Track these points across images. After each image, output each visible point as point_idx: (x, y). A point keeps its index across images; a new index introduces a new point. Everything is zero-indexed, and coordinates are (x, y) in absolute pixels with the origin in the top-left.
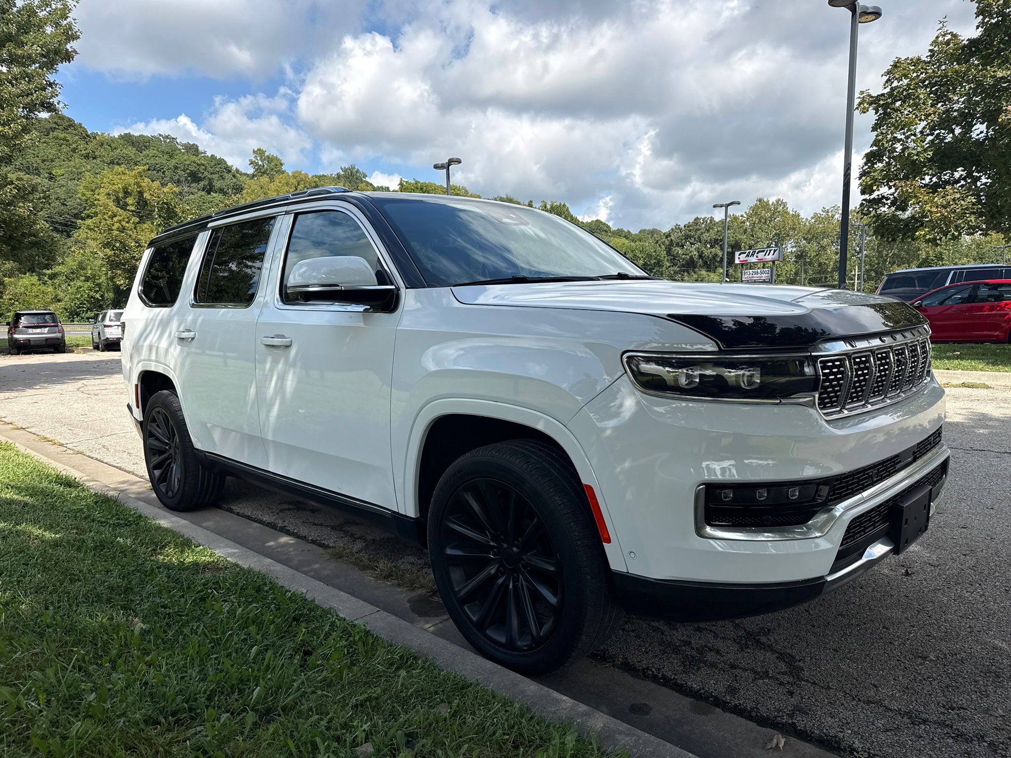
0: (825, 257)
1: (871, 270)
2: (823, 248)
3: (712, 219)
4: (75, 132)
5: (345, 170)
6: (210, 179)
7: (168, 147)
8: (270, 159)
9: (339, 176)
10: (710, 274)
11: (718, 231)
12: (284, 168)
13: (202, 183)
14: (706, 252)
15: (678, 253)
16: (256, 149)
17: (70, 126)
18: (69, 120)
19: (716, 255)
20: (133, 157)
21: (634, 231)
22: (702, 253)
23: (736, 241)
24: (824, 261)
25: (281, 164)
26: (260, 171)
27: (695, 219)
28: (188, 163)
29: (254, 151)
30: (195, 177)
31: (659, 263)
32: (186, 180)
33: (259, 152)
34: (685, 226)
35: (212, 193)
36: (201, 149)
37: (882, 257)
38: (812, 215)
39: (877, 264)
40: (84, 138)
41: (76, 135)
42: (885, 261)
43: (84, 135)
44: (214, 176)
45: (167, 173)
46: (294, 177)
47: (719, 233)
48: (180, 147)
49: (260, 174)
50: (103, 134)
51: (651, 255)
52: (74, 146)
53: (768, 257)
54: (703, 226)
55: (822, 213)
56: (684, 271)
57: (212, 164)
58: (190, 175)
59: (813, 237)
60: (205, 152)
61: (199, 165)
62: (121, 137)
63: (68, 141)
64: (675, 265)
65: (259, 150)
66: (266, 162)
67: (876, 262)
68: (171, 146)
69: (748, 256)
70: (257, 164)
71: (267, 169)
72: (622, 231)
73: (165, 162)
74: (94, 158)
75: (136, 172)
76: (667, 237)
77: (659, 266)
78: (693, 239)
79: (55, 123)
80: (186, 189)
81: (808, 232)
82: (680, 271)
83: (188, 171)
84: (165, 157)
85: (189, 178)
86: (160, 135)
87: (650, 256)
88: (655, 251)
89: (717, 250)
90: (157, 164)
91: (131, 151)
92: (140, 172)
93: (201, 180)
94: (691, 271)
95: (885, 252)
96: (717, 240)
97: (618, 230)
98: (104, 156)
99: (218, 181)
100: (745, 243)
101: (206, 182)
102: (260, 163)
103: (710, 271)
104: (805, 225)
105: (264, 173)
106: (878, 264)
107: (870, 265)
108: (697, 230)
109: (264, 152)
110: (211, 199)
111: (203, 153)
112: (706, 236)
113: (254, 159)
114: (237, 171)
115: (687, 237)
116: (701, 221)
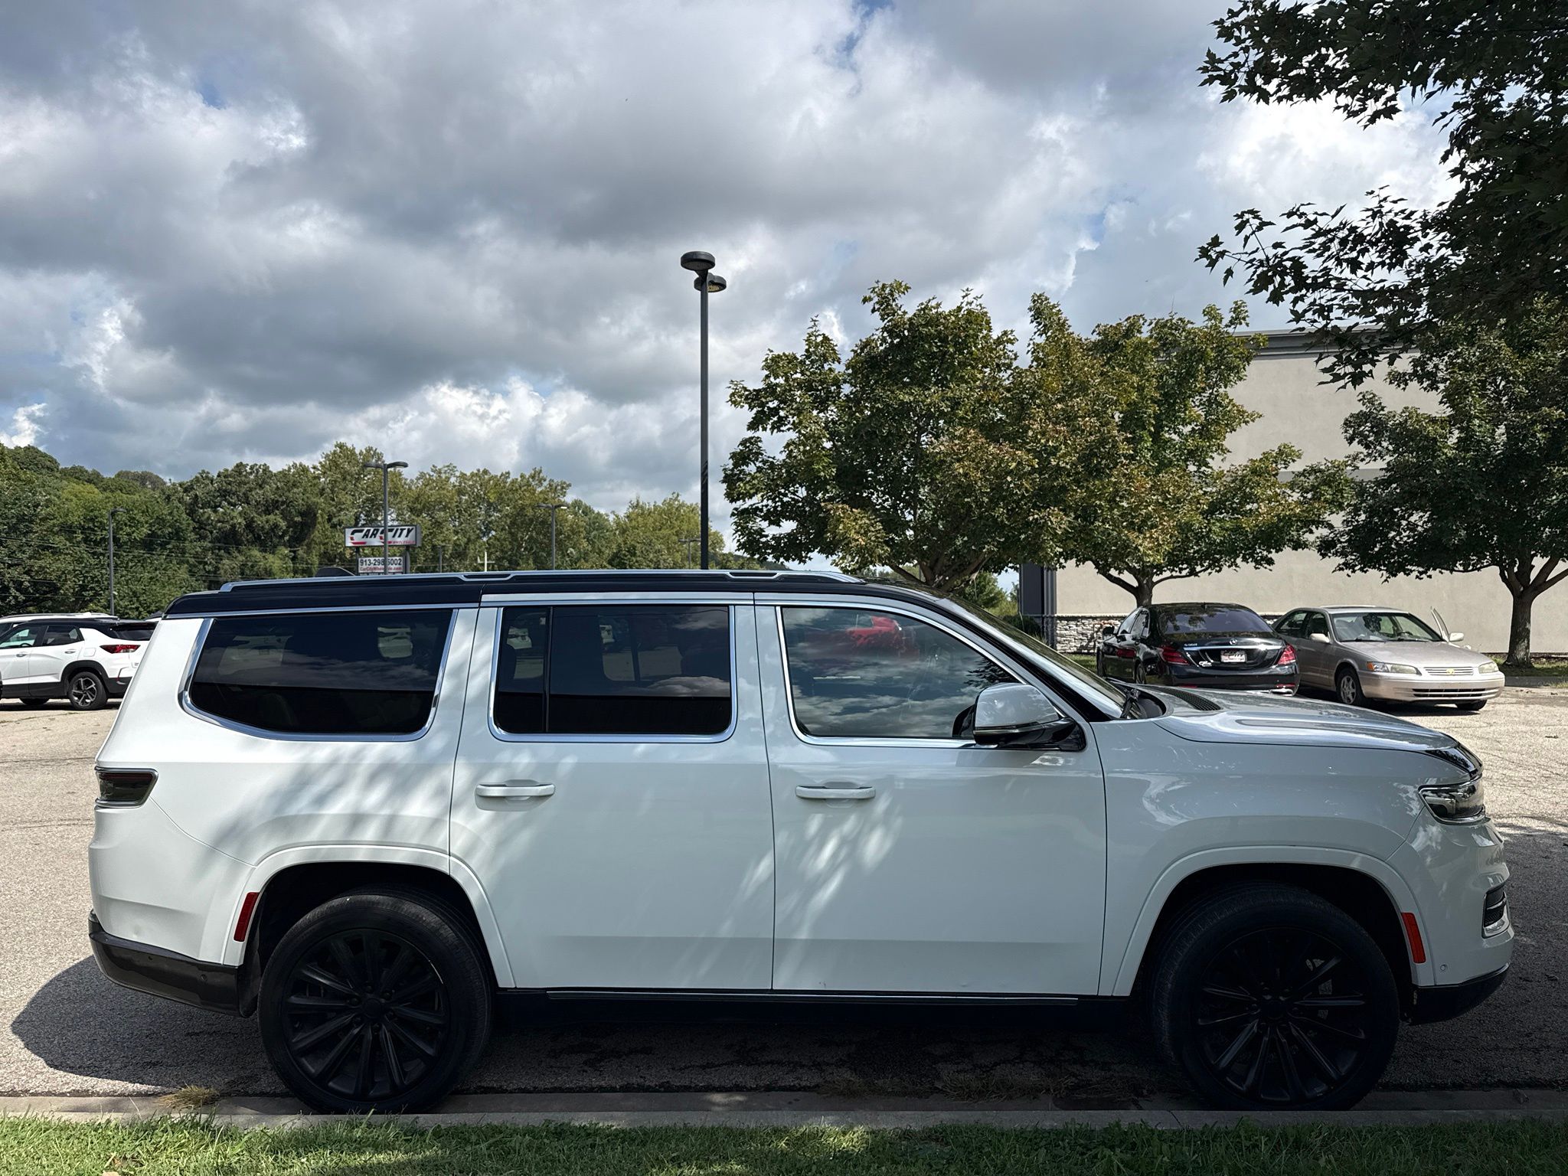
0: (440, 537)
1: (503, 558)
2: (438, 524)
3: (266, 469)
10: (268, 555)
11: (278, 488)
14: (260, 520)
15: (209, 518)
19: (276, 526)
21: (108, 474)
22: (252, 521)
23: (309, 506)
24: (440, 543)
27: (237, 466)
31: (177, 533)
34: (219, 476)
37: (516, 540)
38: (417, 475)
39: (510, 550)
42: (520, 546)
47: (280, 492)
51: (163, 520)
53: (399, 540)
54: (252, 477)
55: (432, 473)
56: (219, 549)
59: (424, 507)
64: (202, 538)
67: (510, 547)
69: (366, 535)
72: (82, 470)
76: (186, 490)
77: (179, 539)
78: (235, 497)
81: (417, 499)
82: (212, 549)
87: (160, 520)
88: (171, 514)
89: (276, 518)
94: (233, 550)
95: (520, 535)
96: (277, 501)
97: (74, 468)
100: (323, 510)
103: (265, 551)
104: (410, 489)
106: (512, 549)
107: (502, 551)
108: (240, 484)
112: (257, 495)
115: (224, 494)
116: (248, 469)
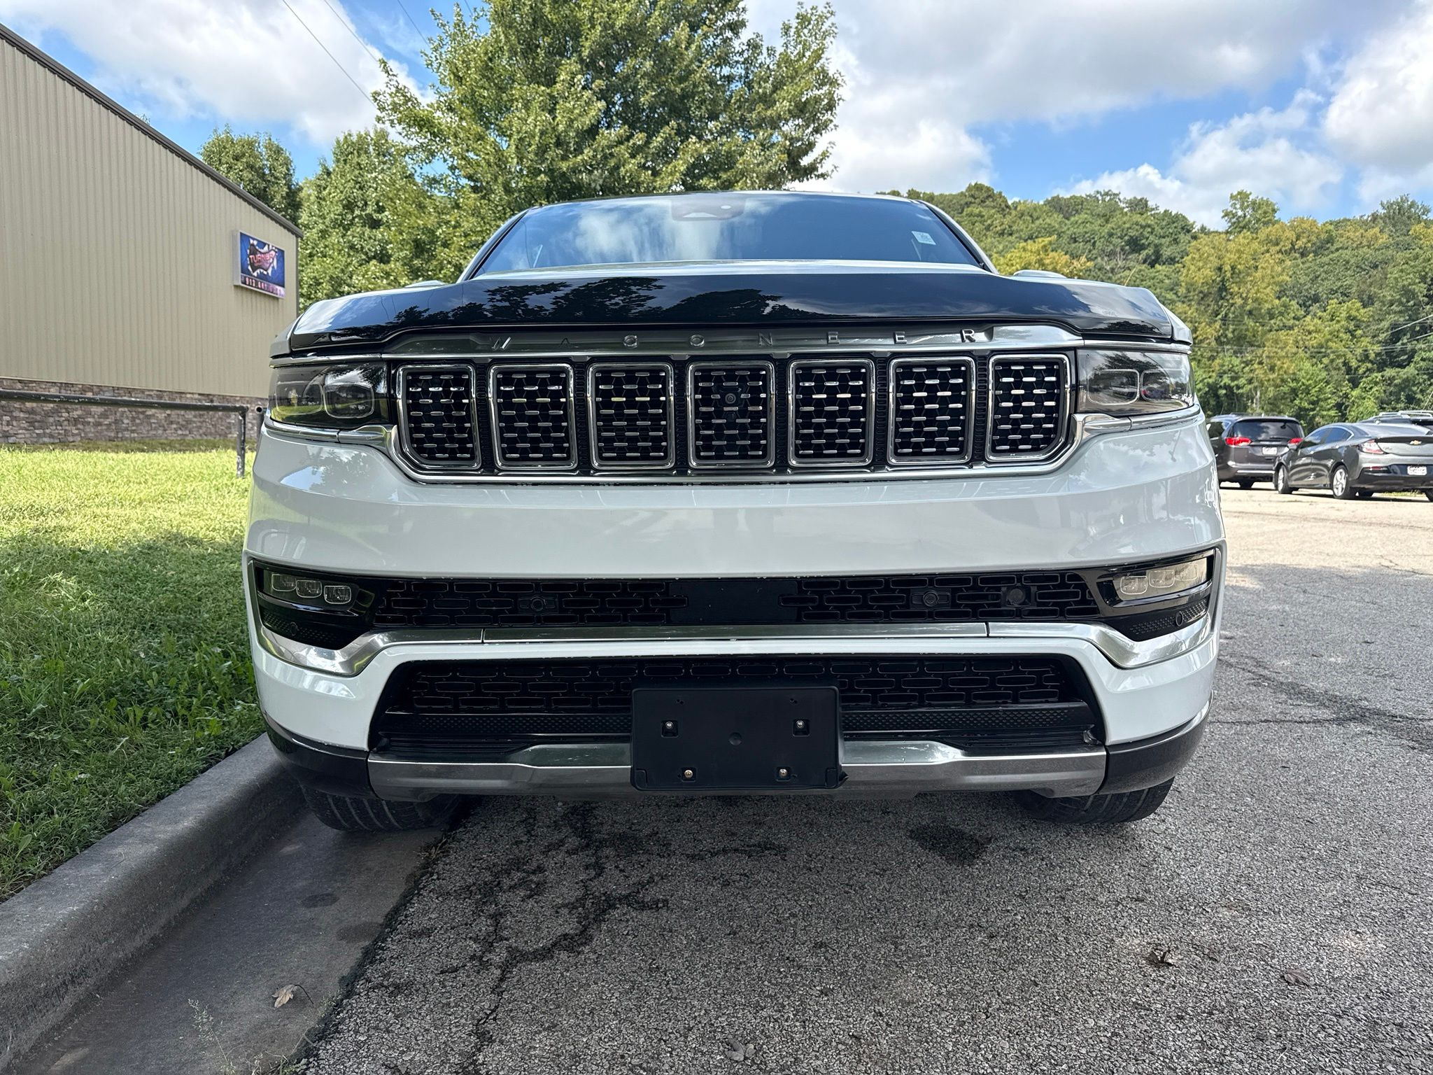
4: (992, 204)
5: (1389, 206)
6: (1156, 246)
7: (1107, 208)
8: (1256, 206)
9: (1375, 218)
12: (1277, 215)
13: (1144, 253)
16: (1235, 193)
17: (989, 196)
18: (988, 189)
20: (1057, 226)
25: (1274, 211)
26: (1239, 226)
28: (1127, 225)
29: (1232, 197)
30: (1135, 245)
32: (1122, 250)
33: (1242, 196)
35: (1157, 266)
36: (1151, 204)
40: (1003, 210)
41: (994, 207)
43: (1003, 206)
44: (1163, 241)
45: (1097, 244)
46: (1293, 228)
48: (1122, 205)
49: (1238, 229)
50: (1025, 202)
52: (989, 222)
57: (1164, 223)
58: (1128, 243)
60: (1157, 208)
61: (1143, 227)
62: (1048, 203)
63: (983, 216)
65: (1239, 193)
66: (1249, 210)
68: (1111, 205)
70: (1234, 215)
71: (1250, 221)
73: (1097, 228)
74: (1011, 234)
75: (1041, 245)
79: (973, 196)
80: (1120, 263)
83: (1126, 238)
84: (1099, 222)
85: (1127, 248)
86: (1098, 192)
90: (1086, 233)
91: (1055, 219)
92: (1045, 246)
93: (1145, 249)
98: (1022, 230)
99: (1168, 247)
101: (1150, 251)
102: (1240, 213)
105: (1244, 227)
109: (1247, 196)
110: (1153, 275)
111: (1153, 209)
113: (1230, 209)
114: (1203, 229)
